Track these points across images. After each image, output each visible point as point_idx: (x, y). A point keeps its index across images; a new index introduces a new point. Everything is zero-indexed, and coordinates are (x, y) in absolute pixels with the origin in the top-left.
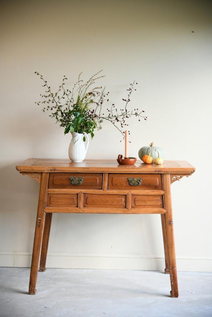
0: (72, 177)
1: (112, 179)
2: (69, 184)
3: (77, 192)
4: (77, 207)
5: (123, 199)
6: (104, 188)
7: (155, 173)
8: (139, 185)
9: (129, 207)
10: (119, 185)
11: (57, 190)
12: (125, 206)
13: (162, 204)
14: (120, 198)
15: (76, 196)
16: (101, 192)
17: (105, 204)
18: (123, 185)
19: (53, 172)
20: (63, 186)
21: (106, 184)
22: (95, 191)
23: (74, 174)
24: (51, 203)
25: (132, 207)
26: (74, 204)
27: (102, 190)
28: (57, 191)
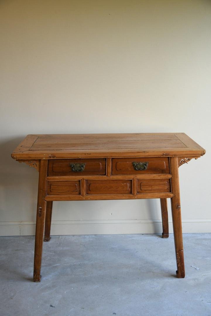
0: (73, 164)
1: (116, 164)
2: (70, 170)
3: (78, 179)
4: (80, 194)
5: (128, 185)
6: (108, 174)
7: (162, 156)
8: (145, 169)
9: (135, 192)
10: (124, 170)
11: (57, 177)
12: (130, 191)
13: (169, 188)
14: (125, 184)
15: (78, 183)
16: (105, 178)
17: (109, 190)
18: (127, 170)
19: (52, 158)
20: (64, 173)
21: (109, 170)
22: (98, 178)
23: (74, 160)
24: (52, 191)
25: (138, 192)
26: (77, 192)
27: (105, 176)
28: (57, 179)
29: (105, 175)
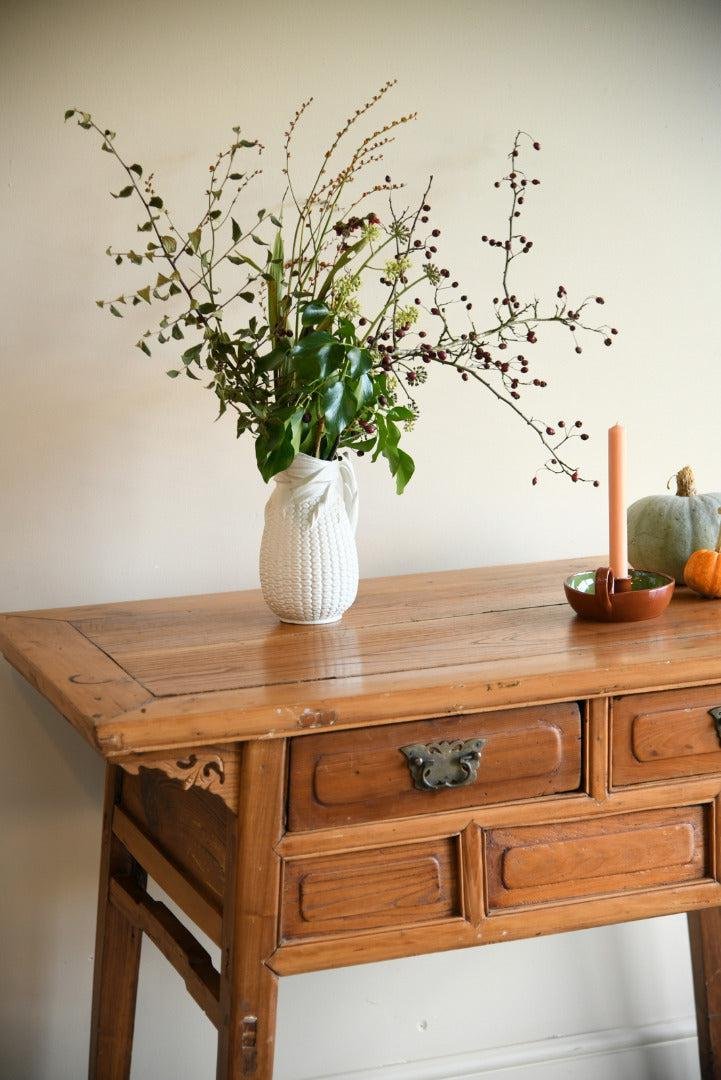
0: (419, 748)
1: (633, 725)
2: (406, 785)
3: (447, 829)
4: (457, 912)
5: (693, 831)
6: (596, 783)
10: (670, 753)
11: (337, 833)
12: (701, 864)
14: (677, 827)
15: (443, 850)
16: (579, 806)
17: (602, 870)
18: (688, 752)
19: (314, 729)
20: (372, 807)
21: (601, 759)
22: (548, 810)
23: (428, 723)
24: (308, 913)
26: (439, 900)
27: (583, 799)
28: (339, 840)
29: (581, 789)
